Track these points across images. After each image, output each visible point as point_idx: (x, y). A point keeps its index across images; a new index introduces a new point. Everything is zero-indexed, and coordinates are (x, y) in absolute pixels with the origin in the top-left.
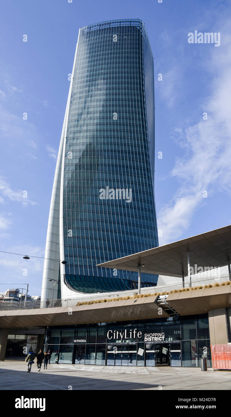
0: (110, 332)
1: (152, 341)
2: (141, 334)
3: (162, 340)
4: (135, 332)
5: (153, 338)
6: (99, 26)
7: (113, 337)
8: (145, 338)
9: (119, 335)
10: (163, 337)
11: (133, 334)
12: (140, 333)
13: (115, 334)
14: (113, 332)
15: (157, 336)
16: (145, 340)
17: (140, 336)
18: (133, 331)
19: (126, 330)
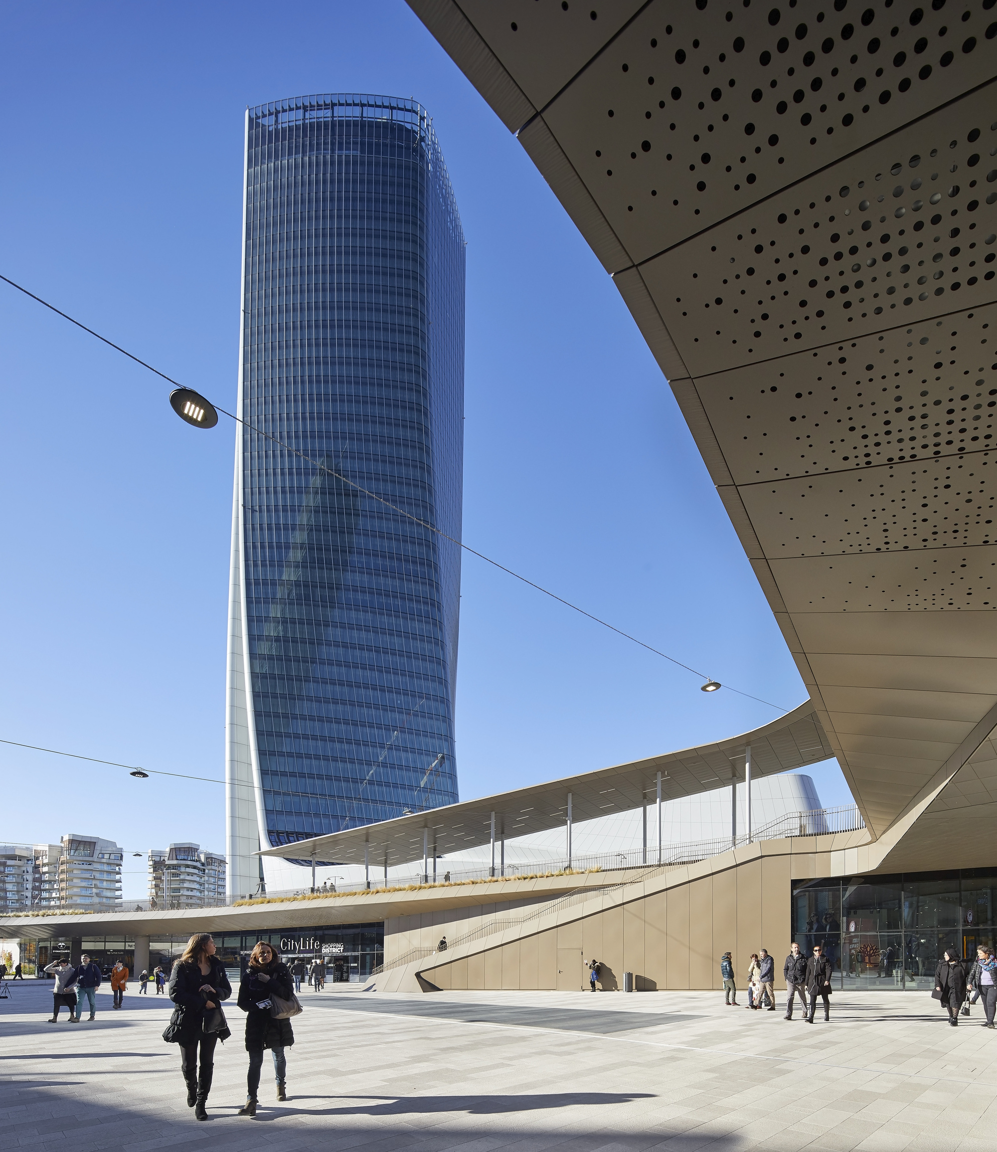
0: (284, 941)
1: (330, 953)
2: (319, 943)
3: (340, 952)
4: (312, 942)
5: (331, 949)
6: (301, 111)
7: (287, 948)
8: (323, 949)
9: (294, 944)
10: (342, 949)
11: (310, 943)
12: (317, 943)
13: (289, 943)
14: (288, 941)
15: (335, 947)
16: (323, 952)
17: (317, 946)
18: (309, 941)
19: (302, 939)
